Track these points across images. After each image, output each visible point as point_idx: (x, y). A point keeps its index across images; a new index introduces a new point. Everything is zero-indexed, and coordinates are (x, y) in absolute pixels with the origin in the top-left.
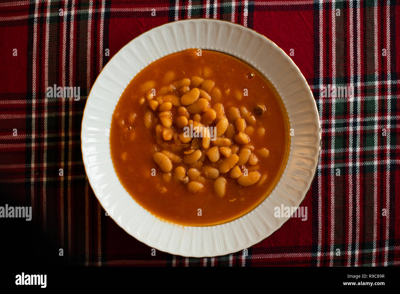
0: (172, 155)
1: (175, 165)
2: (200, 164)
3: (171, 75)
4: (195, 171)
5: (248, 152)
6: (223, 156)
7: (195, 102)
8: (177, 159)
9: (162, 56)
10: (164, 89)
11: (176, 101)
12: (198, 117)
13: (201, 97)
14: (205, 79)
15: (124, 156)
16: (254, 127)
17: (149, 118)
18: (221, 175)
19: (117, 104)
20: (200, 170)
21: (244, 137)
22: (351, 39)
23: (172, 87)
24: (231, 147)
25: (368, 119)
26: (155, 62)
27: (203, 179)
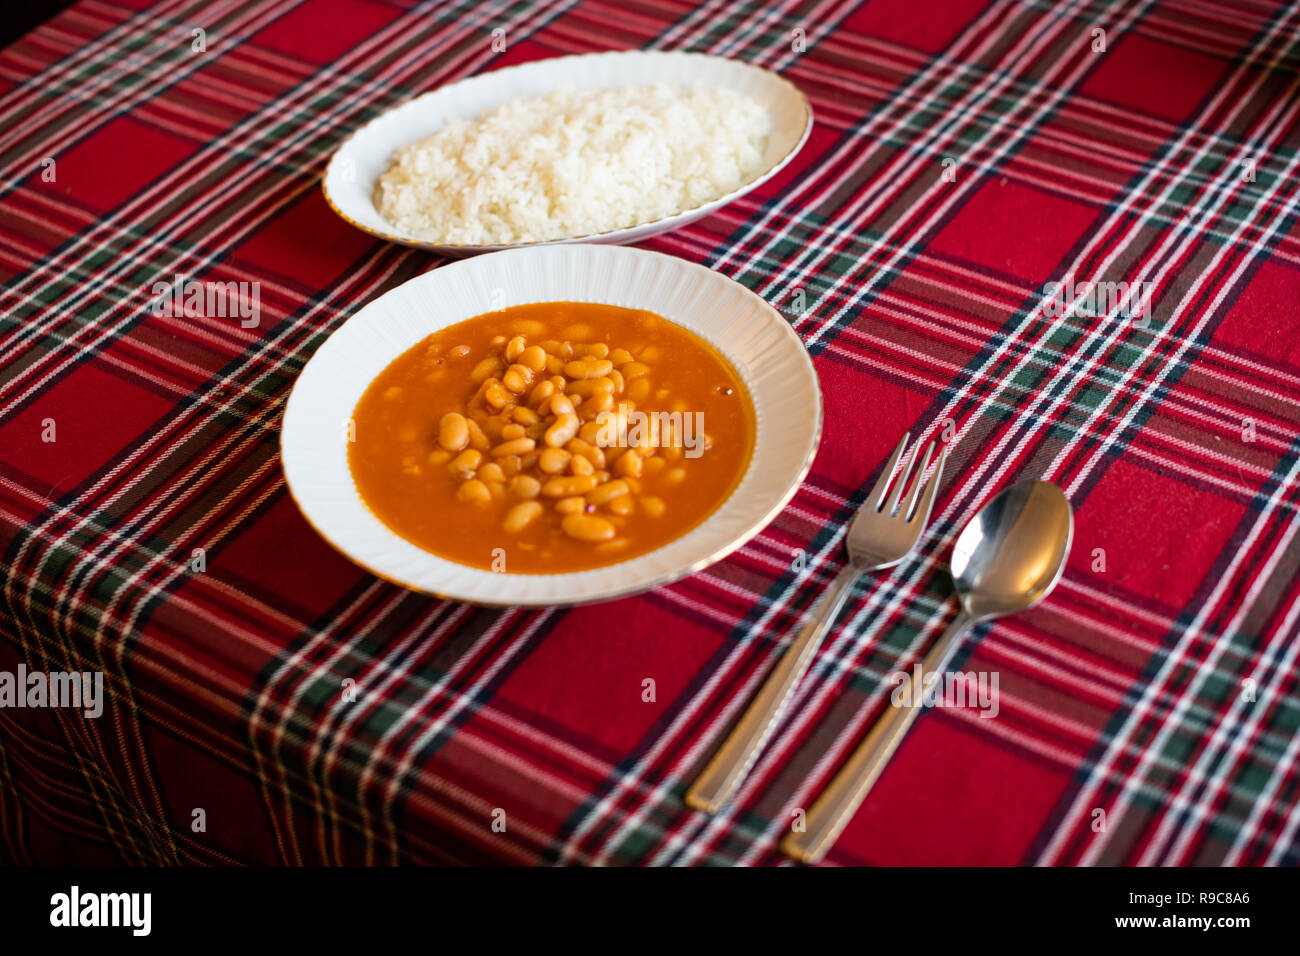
0: (477, 431)
1: (471, 445)
2: (518, 464)
3: (581, 331)
4: (495, 470)
5: (620, 489)
6: (568, 472)
7: (589, 379)
8: (482, 440)
9: (591, 301)
10: (554, 343)
11: (556, 364)
12: (577, 398)
13: (608, 376)
14: (637, 360)
15: (392, 393)
16: (667, 461)
17: (488, 365)
18: (541, 497)
19: (453, 323)
20: (509, 475)
21: (635, 464)
22: (983, 468)
23: (568, 348)
24: (597, 469)
25: (925, 601)
26: (570, 303)
27: (499, 489)
